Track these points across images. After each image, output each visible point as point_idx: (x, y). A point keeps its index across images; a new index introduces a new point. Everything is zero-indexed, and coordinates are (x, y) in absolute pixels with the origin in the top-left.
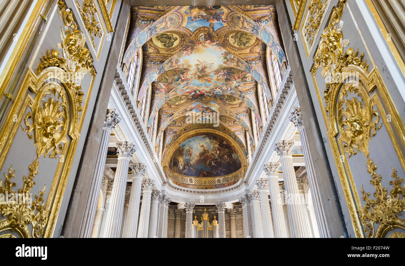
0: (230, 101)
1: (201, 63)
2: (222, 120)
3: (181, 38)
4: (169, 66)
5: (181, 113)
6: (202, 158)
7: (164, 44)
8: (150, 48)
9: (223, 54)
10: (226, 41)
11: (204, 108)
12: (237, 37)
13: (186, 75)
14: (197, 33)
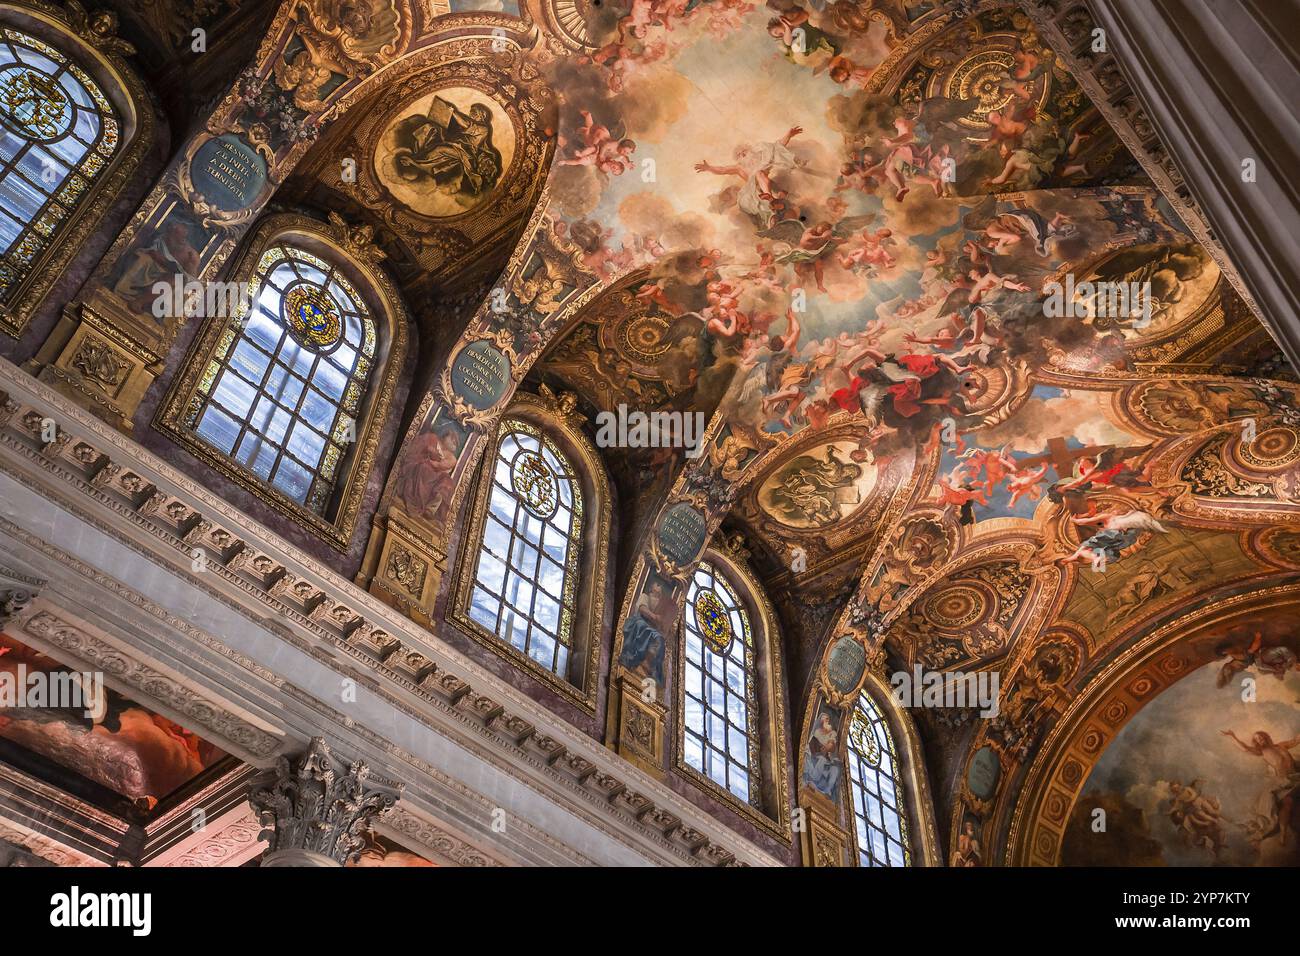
1: (732, 171)
2: (1232, 494)
4: (557, 285)
5: (904, 556)
7: (458, 181)
8: (420, 247)
13: (725, 301)
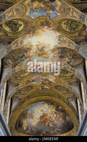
0: (64, 74)
1: (40, 43)
2: (57, 89)
3: (25, 24)
5: (25, 83)
6: (42, 120)
7: (11, 28)
9: (58, 37)
10: (60, 27)
11: (43, 79)
12: (69, 24)
13: (28, 53)
14: (37, 20)
